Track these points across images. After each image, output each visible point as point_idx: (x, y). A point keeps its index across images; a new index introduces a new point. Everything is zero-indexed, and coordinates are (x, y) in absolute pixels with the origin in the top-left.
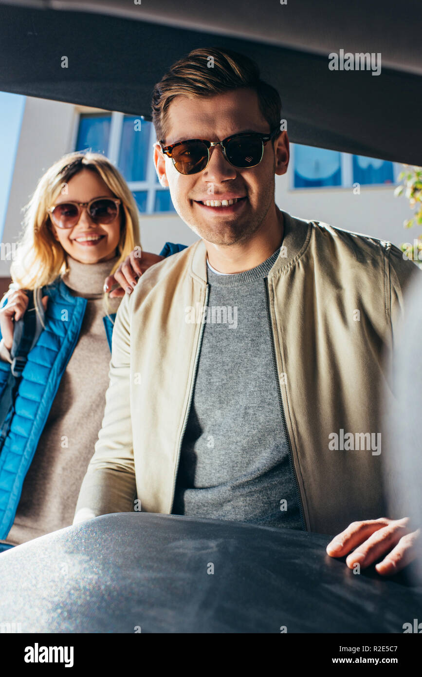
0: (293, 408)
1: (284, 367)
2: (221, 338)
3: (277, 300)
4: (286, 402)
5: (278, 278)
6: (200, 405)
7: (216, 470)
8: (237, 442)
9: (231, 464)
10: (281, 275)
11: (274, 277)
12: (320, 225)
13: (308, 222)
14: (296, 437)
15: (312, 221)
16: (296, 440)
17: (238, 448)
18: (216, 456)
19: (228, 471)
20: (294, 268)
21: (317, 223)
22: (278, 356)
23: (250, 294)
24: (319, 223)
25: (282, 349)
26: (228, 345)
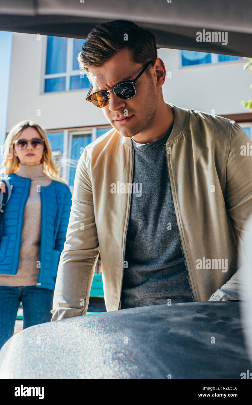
0: (181, 217)
1: (176, 195)
2: (142, 180)
3: (172, 158)
4: (178, 214)
5: (171, 145)
6: (134, 218)
7: (149, 253)
8: (158, 237)
9: (157, 249)
10: (173, 143)
11: (169, 144)
12: (194, 112)
13: (187, 110)
14: (183, 233)
15: (190, 109)
16: (184, 234)
17: (159, 240)
18: (148, 246)
19: (156, 253)
20: (181, 139)
21: (193, 111)
22: (173, 189)
23: (156, 155)
24: (194, 111)
25: (175, 185)
26: (147, 184)
